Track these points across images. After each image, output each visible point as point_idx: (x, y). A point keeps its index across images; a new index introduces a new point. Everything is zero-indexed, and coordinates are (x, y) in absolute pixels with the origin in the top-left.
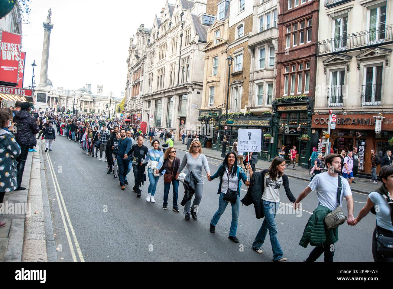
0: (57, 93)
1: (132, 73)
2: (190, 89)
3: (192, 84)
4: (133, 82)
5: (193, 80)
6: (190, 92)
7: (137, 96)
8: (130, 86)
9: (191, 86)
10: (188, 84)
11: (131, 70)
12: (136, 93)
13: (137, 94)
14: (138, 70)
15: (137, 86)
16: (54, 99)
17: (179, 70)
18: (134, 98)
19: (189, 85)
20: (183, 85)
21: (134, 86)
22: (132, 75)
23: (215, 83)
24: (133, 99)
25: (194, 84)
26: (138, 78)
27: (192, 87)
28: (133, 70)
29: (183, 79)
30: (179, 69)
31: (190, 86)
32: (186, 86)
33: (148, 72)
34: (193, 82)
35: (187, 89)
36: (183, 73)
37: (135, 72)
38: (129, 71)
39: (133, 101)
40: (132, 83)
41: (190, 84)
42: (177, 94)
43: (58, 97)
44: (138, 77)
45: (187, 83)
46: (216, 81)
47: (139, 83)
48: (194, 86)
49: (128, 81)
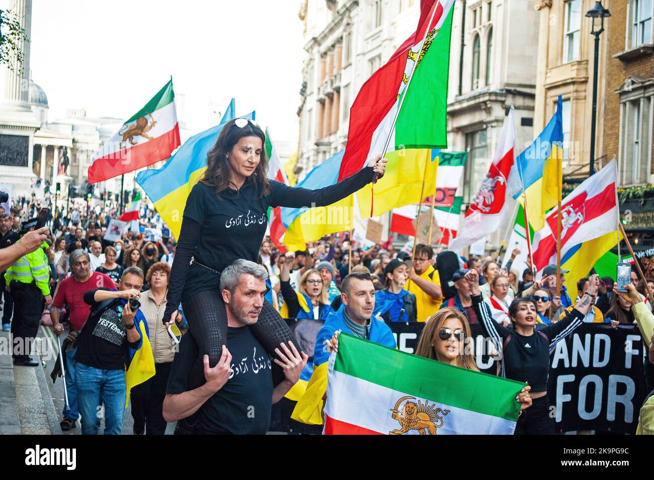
0: (67, 131)
1: (317, 57)
2: (498, 111)
3: (501, 95)
4: (319, 89)
5: (506, 81)
6: (497, 121)
7: (332, 138)
8: (312, 103)
9: (499, 98)
10: (490, 94)
11: (312, 47)
12: (329, 125)
13: (333, 129)
14: (333, 46)
15: (331, 100)
16: (56, 152)
17: (463, 45)
18: (323, 144)
19: (493, 98)
20: (475, 97)
21: (322, 102)
22: (317, 62)
23: (571, 88)
24: (322, 148)
25: (509, 92)
26: (335, 76)
27: (503, 102)
28: (319, 45)
29: (475, 75)
30: (463, 41)
31: (496, 101)
32: (485, 102)
33: (364, 54)
34: (507, 85)
35: (488, 111)
36: (476, 55)
37: (325, 53)
38: (307, 51)
39: (321, 155)
40: (316, 91)
41: (496, 94)
42: (458, 130)
43: (69, 144)
44: (335, 72)
45: (485, 90)
46: (574, 83)
47: (338, 90)
48: (509, 101)
49: (305, 86)
